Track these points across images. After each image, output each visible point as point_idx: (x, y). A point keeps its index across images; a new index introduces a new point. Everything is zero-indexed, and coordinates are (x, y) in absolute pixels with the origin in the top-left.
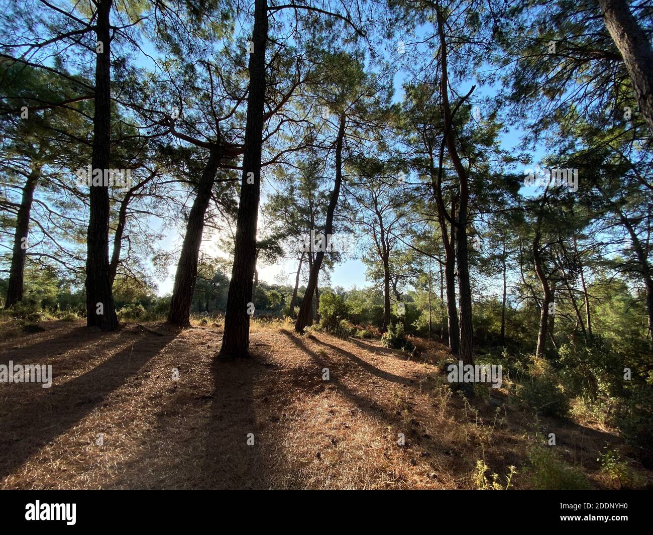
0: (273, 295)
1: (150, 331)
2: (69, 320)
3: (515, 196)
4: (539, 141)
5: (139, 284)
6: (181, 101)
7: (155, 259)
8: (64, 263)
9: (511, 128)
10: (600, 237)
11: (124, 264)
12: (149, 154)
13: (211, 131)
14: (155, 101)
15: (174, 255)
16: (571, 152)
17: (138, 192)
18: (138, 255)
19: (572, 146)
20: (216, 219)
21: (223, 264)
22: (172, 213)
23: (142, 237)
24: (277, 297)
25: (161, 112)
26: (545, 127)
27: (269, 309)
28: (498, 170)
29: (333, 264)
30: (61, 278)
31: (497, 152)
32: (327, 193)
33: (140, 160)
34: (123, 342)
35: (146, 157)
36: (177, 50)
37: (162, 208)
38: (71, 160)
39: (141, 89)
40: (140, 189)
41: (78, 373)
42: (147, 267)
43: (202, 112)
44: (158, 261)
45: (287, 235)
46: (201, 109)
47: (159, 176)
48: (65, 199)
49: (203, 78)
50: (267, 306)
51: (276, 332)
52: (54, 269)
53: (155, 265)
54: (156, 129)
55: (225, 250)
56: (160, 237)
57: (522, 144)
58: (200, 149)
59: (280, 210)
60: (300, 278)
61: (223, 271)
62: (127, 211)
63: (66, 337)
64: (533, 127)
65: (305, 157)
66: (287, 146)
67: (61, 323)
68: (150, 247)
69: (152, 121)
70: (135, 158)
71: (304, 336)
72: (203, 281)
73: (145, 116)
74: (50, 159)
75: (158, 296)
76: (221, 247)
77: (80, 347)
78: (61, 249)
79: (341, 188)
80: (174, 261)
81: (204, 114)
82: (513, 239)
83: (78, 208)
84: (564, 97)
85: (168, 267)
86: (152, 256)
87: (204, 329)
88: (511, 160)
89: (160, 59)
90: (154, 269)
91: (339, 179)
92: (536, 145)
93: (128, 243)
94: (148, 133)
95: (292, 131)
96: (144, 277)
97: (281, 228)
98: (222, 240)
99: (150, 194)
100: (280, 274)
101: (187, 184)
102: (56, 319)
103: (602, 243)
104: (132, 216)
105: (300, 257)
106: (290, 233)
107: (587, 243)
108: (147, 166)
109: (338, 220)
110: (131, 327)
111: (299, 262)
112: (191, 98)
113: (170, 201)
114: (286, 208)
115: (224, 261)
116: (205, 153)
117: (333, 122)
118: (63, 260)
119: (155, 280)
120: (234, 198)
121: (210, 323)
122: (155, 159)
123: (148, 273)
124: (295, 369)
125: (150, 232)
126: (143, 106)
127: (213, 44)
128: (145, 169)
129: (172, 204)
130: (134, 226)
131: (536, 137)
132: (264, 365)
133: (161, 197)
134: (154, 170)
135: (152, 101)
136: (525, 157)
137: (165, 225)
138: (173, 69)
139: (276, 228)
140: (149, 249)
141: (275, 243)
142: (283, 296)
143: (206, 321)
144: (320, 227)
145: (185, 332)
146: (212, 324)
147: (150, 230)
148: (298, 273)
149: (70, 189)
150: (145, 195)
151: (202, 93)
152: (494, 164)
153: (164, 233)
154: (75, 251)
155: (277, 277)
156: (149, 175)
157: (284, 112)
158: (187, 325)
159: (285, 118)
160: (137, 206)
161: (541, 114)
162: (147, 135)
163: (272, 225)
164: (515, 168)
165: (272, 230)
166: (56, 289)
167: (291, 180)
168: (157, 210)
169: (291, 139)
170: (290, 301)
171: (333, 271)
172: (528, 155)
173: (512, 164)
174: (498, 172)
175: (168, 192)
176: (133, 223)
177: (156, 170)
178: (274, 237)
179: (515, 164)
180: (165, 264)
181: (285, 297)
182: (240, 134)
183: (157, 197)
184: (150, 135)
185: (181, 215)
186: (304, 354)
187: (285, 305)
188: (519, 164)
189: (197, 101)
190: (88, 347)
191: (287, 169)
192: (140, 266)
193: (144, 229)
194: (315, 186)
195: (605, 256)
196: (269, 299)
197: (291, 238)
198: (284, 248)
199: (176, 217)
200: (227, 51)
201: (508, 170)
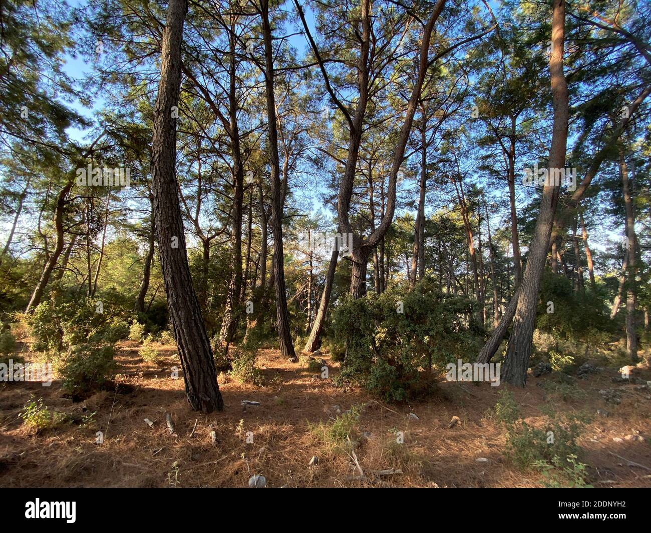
3: (60, 132)
4: (104, 91)
9: (80, 56)
10: (131, 204)
16: (129, 120)
19: (132, 115)
26: (114, 81)
28: (50, 93)
31: (56, 70)
57: (84, 81)
64: (103, 72)
82: (43, 178)
84: (139, 68)
88: (70, 91)
92: (99, 93)
103: (129, 209)
107: (118, 205)
131: (101, 85)
136: (86, 97)
152: (46, 83)
161: (114, 66)
164: (71, 101)
172: (89, 97)
173: (68, 94)
174: (48, 95)
179: (72, 97)
188: (77, 100)
195: (129, 220)
201: (61, 99)
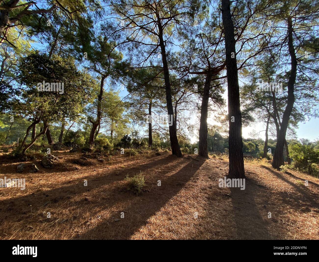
0: (250, 144)
1: (193, 159)
2: (166, 152)
5: (184, 139)
6: (190, 58)
7: (188, 128)
8: (161, 132)
11: (178, 131)
12: (181, 85)
13: (205, 65)
14: (181, 63)
15: (196, 126)
17: (179, 102)
18: (183, 127)
20: (211, 107)
21: (217, 128)
22: (193, 107)
23: (183, 120)
24: (253, 146)
25: (183, 66)
27: (248, 152)
29: (296, 123)
30: (161, 137)
32: (284, 74)
33: (179, 89)
34: (185, 162)
35: (180, 87)
36: (186, 37)
37: (189, 106)
38: (159, 96)
39: (176, 61)
40: (180, 100)
41: (174, 172)
42: (186, 131)
43: (199, 59)
44: (190, 129)
45: (255, 108)
46: (199, 58)
47: (186, 93)
48: (159, 110)
49: (198, 43)
50: (247, 151)
51: (258, 167)
52: (159, 134)
53: (189, 130)
54: (182, 74)
55: (217, 121)
56: (189, 118)
58: (201, 76)
59: (247, 94)
60: (268, 134)
61: (218, 132)
62: (177, 110)
63: (167, 158)
65: (262, 57)
66: (248, 56)
67: (165, 153)
68: (186, 123)
69: (181, 71)
70: (177, 89)
71: (281, 171)
72: (209, 137)
73: (178, 71)
74: (154, 97)
75: (191, 144)
76: (216, 120)
77: (172, 162)
78: (160, 127)
79: (297, 67)
80: (196, 128)
81: (200, 59)
83: (162, 112)
85: (194, 131)
86: (187, 127)
87: (215, 160)
89: (181, 45)
90: (188, 132)
91: (295, 62)
93: (178, 122)
94: (180, 77)
95: (250, 45)
96: (185, 136)
97: (249, 105)
98: (215, 116)
99: (183, 102)
100: (252, 132)
101: (197, 93)
102: (162, 151)
104: (179, 111)
105: (267, 121)
106: (256, 107)
108: (181, 90)
109: (297, 90)
110: (186, 156)
111: (266, 124)
112: (194, 54)
113: (191, 103)
114: (251, 92)
115: (217, 126)
116: (203, 77)
117: (282, 26)
118: (161, 130)
119: (189, 137)
120: (219, 94)
121: (217, 158)
122: (184, 87)
123: (187, 134)
124: (282, 193)
125: (185, 117)
126: (177, 67)
127: (201, 24)
128: (180, 92)
129: (192, 104)
130: (180, 116)
132: (257, 185)
133: (187, 102)
134: (183, 91)
135: (180, 63)
137: (191, 113)
138: (186, 46)
139: (246, 105)
140: (186, 124)
141: (247, 114)
142: (257, 145)
143: (215, 156)
144: (280, 99)
145: (207, 161)
146: (218, 158)
147: (185, 116)
148: (267, 131)
149: (160, 106)
150: (182, 102)
151: (198, 50)
153: (191, 117)
154: (164, 127)
155: (251, 134)
156: (182, 94)
157: (243, 37)
158: (208, 158)
159: (244, 40)
160: (179, 108)
162: (180, 78)
163: (244, 104)
165: (243, 107)
166: (160, 141)
167: (254, 74)
168: (186, 107)
169: (250, 51)
170: (263, 148)
171: (298, 128)
175: (190, 99)
176: (179, 114)
177: (184, 91)
178: (245, 111)
180: (192, 130)
181: (258, 146)
182: (219, 61)
183: (186, 102)
184: (181, 77)
185: (196, 108)
186: (286, 183)
187: (259, 150)
189: (197, 55)
190: (174, 163)
191: (250, 69)
192: (183, 131)
193: (183, 116)
194: (273, 72)
196: (247, 147)
197: (257, 110)
198: (253, 116)
199: (195, 109)
200: (207, 24)
